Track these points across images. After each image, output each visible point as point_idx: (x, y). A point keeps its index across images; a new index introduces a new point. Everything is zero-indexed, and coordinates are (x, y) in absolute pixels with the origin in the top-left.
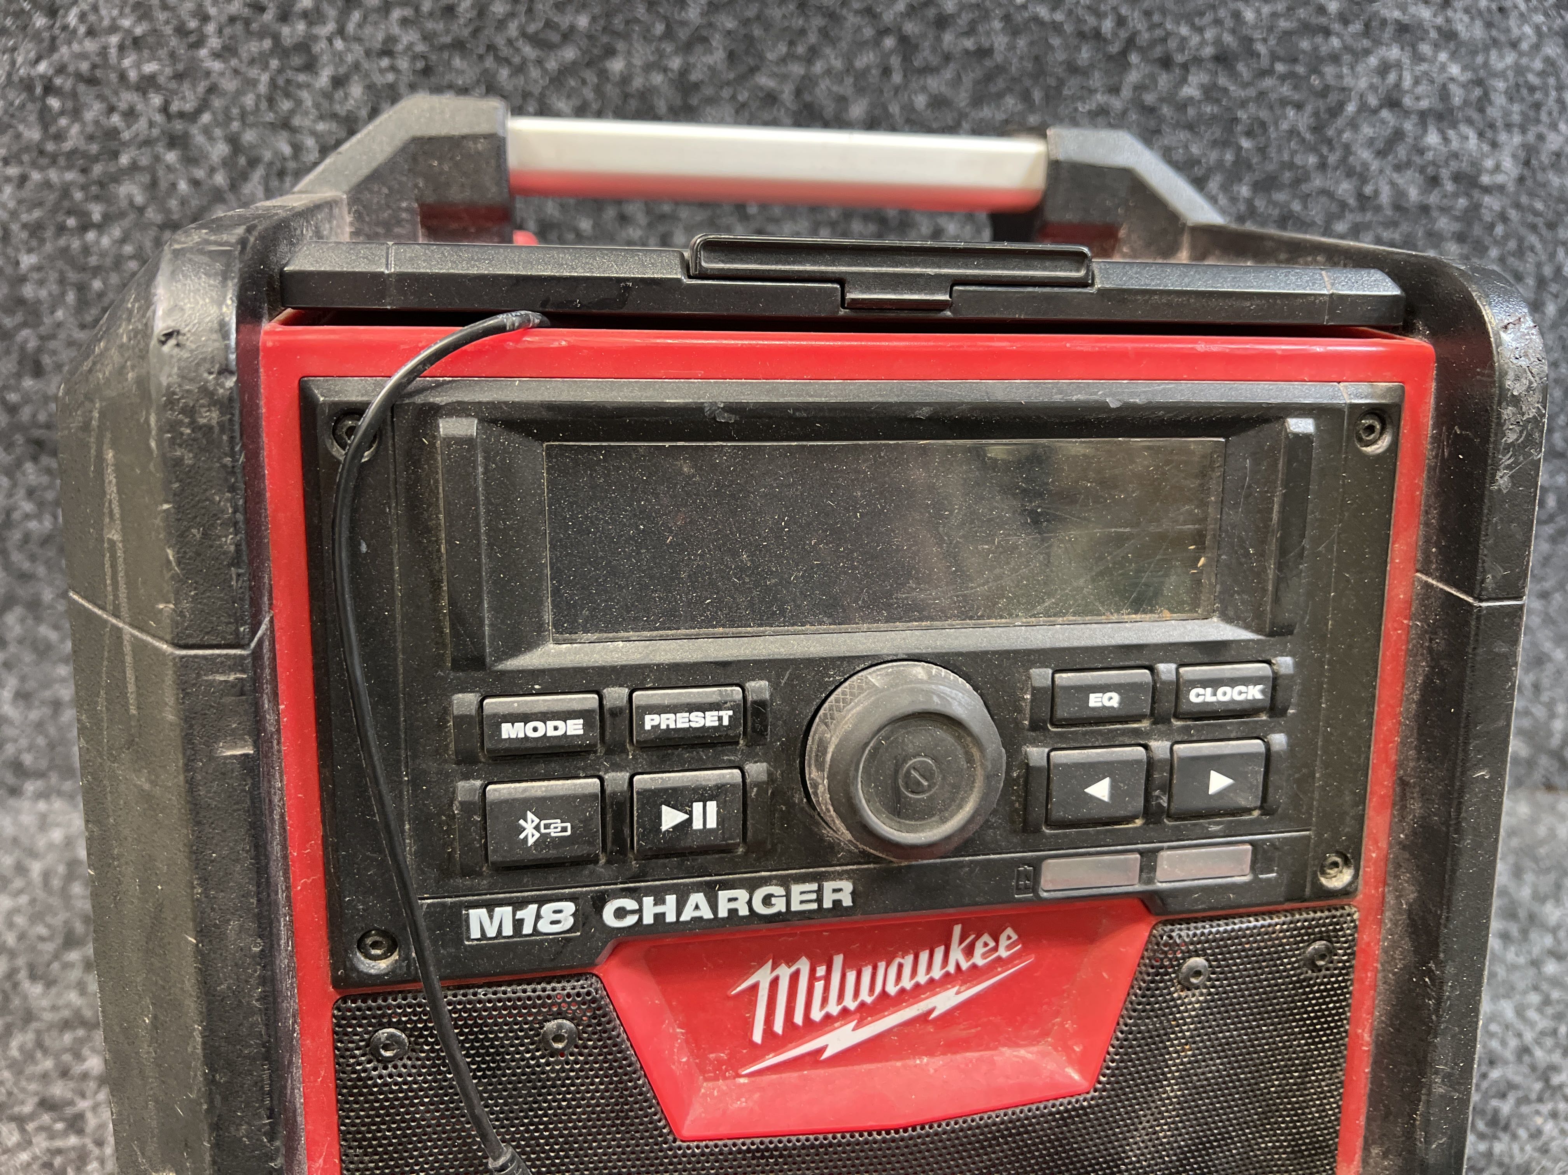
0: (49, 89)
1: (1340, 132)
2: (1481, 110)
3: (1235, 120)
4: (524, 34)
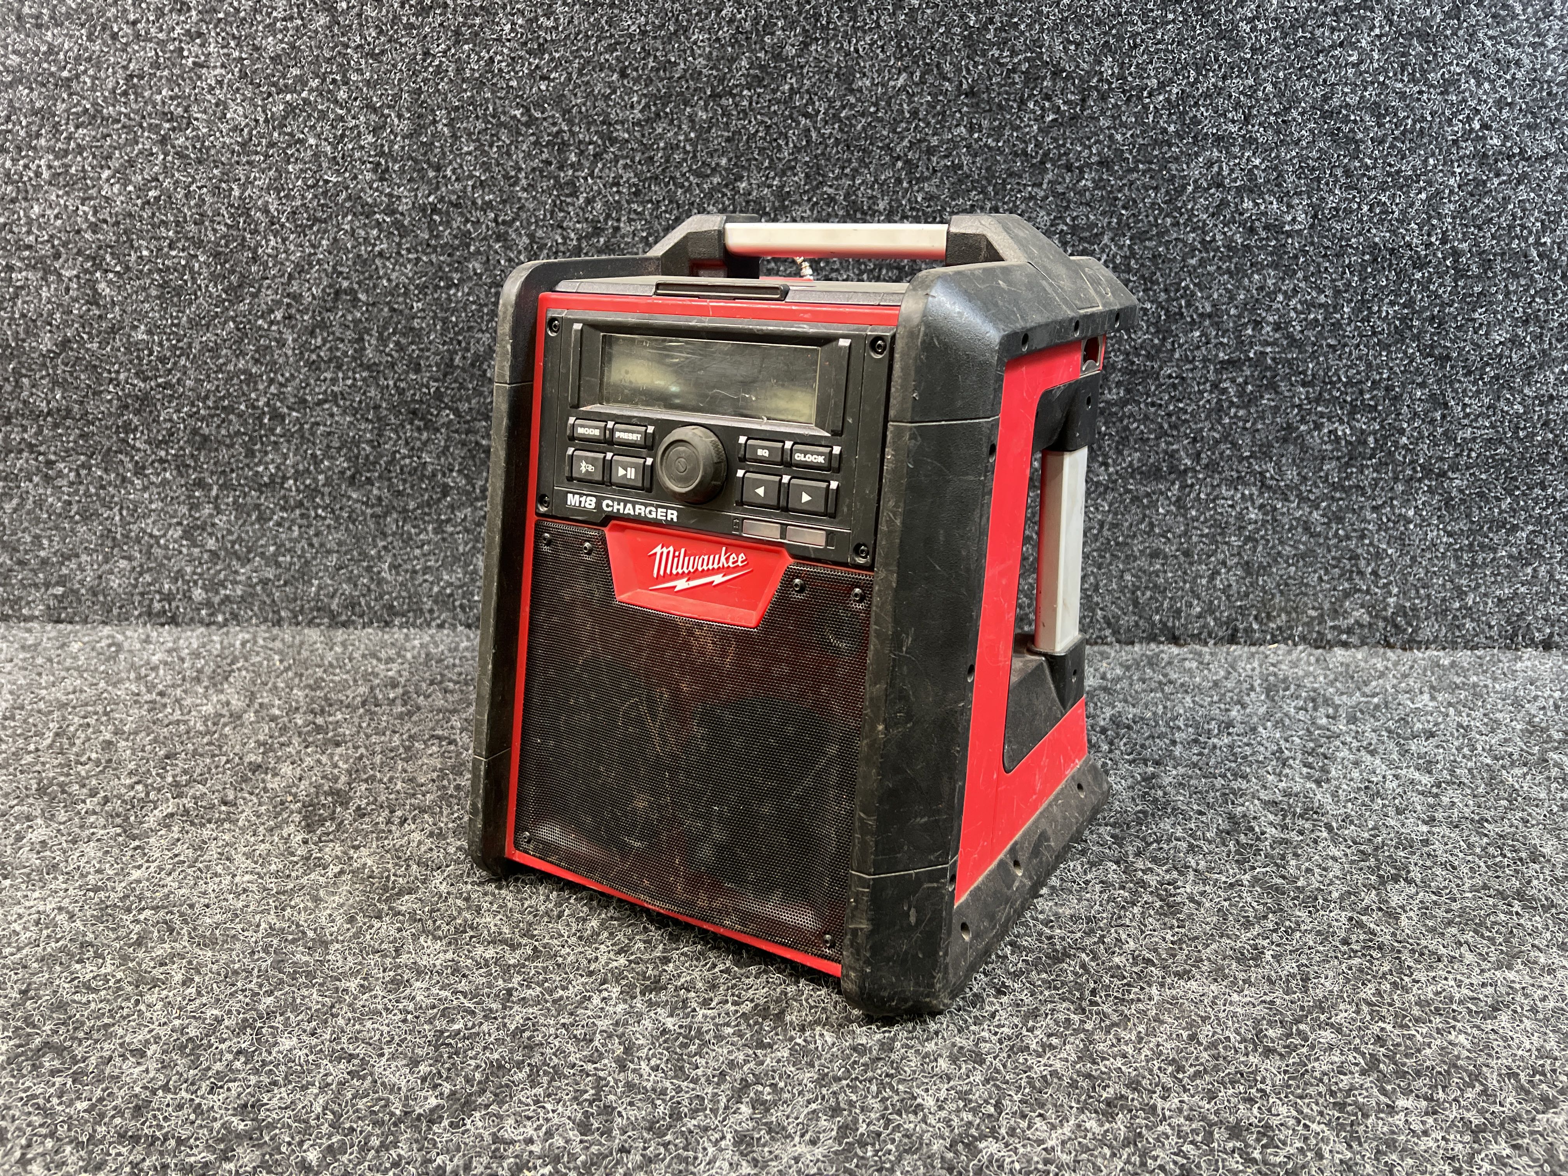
0: (435, 210)
1: (1185, 204)
2: (1279, 185)
3: (1116, 199)
4: (690, 170)
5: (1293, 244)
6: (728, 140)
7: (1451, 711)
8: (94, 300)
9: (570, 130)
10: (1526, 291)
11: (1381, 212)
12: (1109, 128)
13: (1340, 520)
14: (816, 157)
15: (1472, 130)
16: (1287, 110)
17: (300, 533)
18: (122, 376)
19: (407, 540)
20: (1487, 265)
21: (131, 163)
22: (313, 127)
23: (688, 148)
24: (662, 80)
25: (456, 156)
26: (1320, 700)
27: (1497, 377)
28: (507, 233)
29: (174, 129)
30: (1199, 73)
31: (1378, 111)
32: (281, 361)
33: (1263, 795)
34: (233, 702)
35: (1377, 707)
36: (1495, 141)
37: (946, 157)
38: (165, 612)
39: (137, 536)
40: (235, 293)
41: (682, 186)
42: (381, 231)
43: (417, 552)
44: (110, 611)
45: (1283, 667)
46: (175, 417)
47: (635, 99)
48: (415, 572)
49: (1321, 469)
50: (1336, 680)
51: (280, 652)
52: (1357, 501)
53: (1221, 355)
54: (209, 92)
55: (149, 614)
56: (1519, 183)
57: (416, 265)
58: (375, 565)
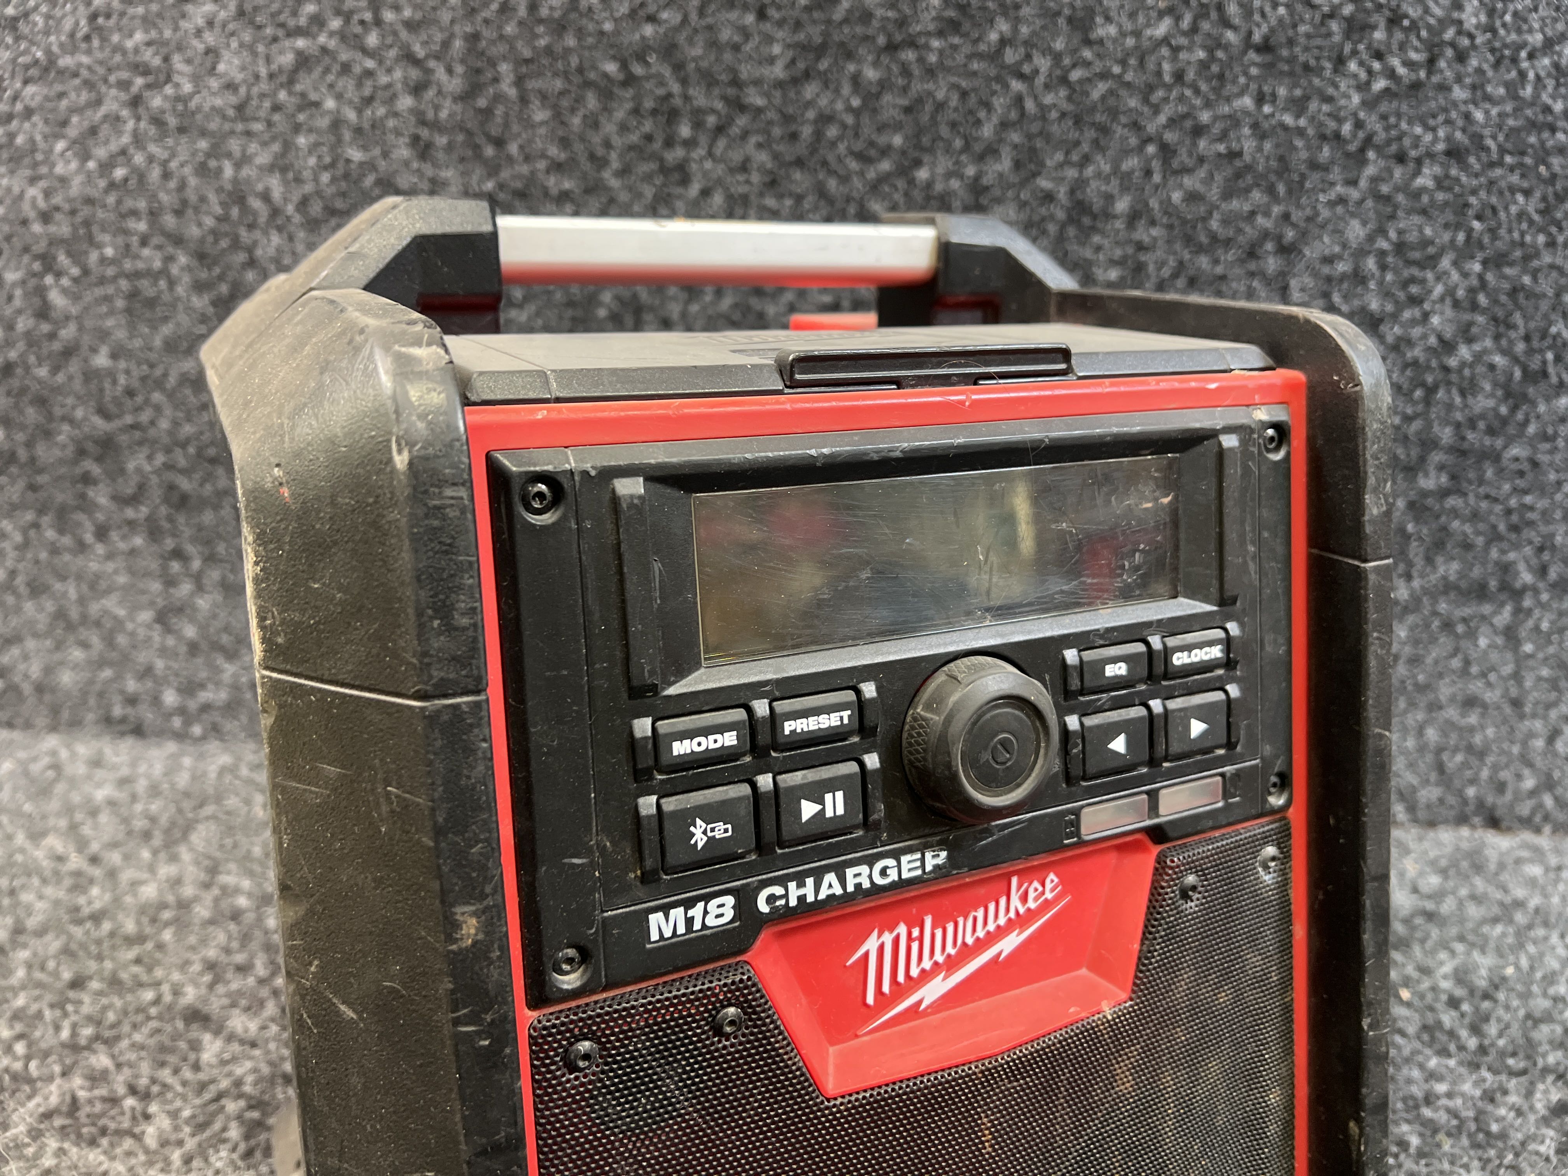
9: (683, 94)
12: (1465, 102)
14: (1030, 136)
21: (93, 131)
22: (331, 86)
23: (848, 120)
29: (149, 86)
34: (186, 880)
37: (1219, 140)
38: (127, 719)
55: (107, 720)
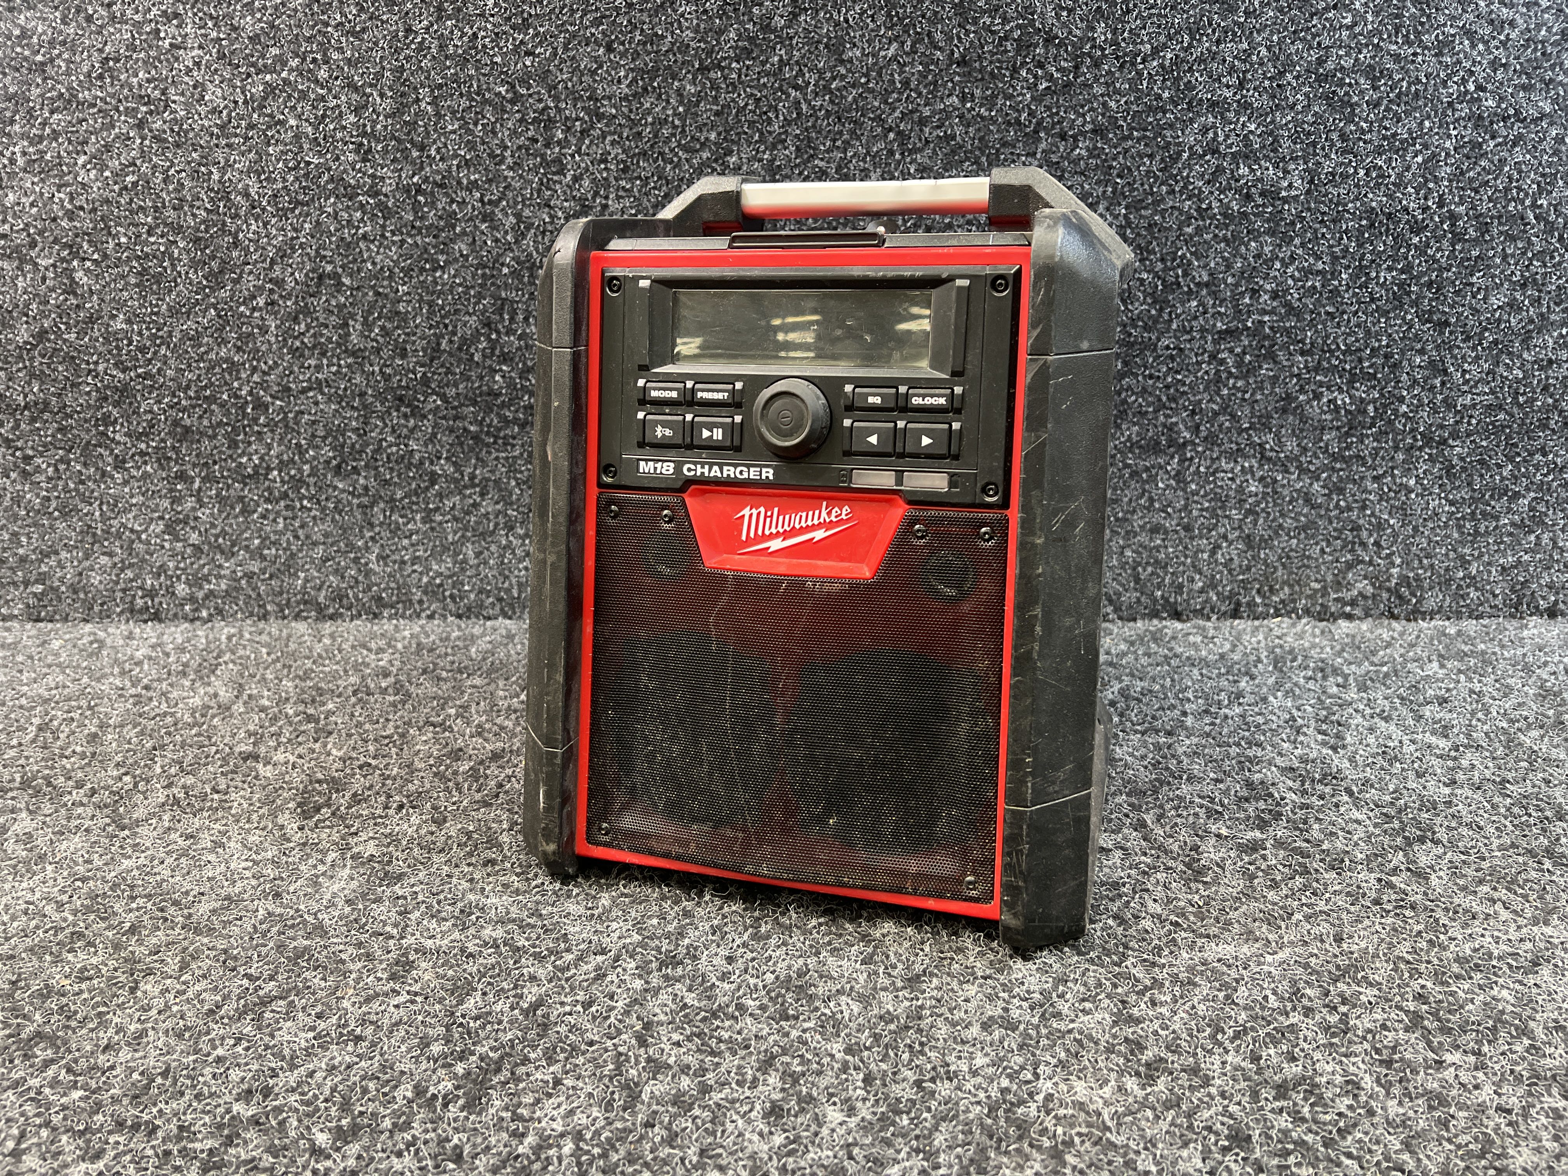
5: (1290, 210)
6: (717, 114)
7: (1462, 677)
8: (71, 289)
9: (556, 107)
10: (1524, 254)
11: (1378, 176)
12: (1102, 95)
13: (1341, 491)
14: (807, 129)
15: (1467, 92)
16: (1281, 74)
17: (285, 525)
18: (101, 368)
19: (394, 531)
20: (1484, 228)
21: (108, 148)
22: (293, 108)
23: (677, 122)
24: (649, 54)
25: (440, 135)
26: (1329, 670)
27: (1496, 342)
28: (493, 212)
29: (151, 113)
30: (1193, 38)
31: (1373, 74)
32: (263, 348)
33: (1279, 761)
34: (221, 693)
35: (1387, 675)
36: (1490, 103)
37: (938, 127)
38: (147, 608)
39: (118, 531)
40: (216, 279)
41: (672, 162)
42: (364, 213)
43: (406, 542)
44: (91, 609)
45: (1289, 639)
46: (155, 408)
47: (622, 74)
48: (403, 562)
49: (1321, 440)
50: (1343, 650)
51: (267, 645)
52: (1357, 472)
53: (1219, 324)
54: (187, 74)
55: (132, 611)
56: (1515, 145)
57: (401, 247)
58: (363, 556)
